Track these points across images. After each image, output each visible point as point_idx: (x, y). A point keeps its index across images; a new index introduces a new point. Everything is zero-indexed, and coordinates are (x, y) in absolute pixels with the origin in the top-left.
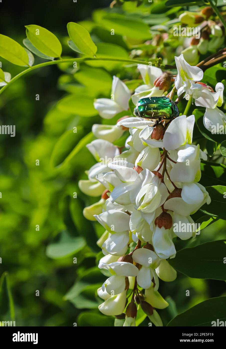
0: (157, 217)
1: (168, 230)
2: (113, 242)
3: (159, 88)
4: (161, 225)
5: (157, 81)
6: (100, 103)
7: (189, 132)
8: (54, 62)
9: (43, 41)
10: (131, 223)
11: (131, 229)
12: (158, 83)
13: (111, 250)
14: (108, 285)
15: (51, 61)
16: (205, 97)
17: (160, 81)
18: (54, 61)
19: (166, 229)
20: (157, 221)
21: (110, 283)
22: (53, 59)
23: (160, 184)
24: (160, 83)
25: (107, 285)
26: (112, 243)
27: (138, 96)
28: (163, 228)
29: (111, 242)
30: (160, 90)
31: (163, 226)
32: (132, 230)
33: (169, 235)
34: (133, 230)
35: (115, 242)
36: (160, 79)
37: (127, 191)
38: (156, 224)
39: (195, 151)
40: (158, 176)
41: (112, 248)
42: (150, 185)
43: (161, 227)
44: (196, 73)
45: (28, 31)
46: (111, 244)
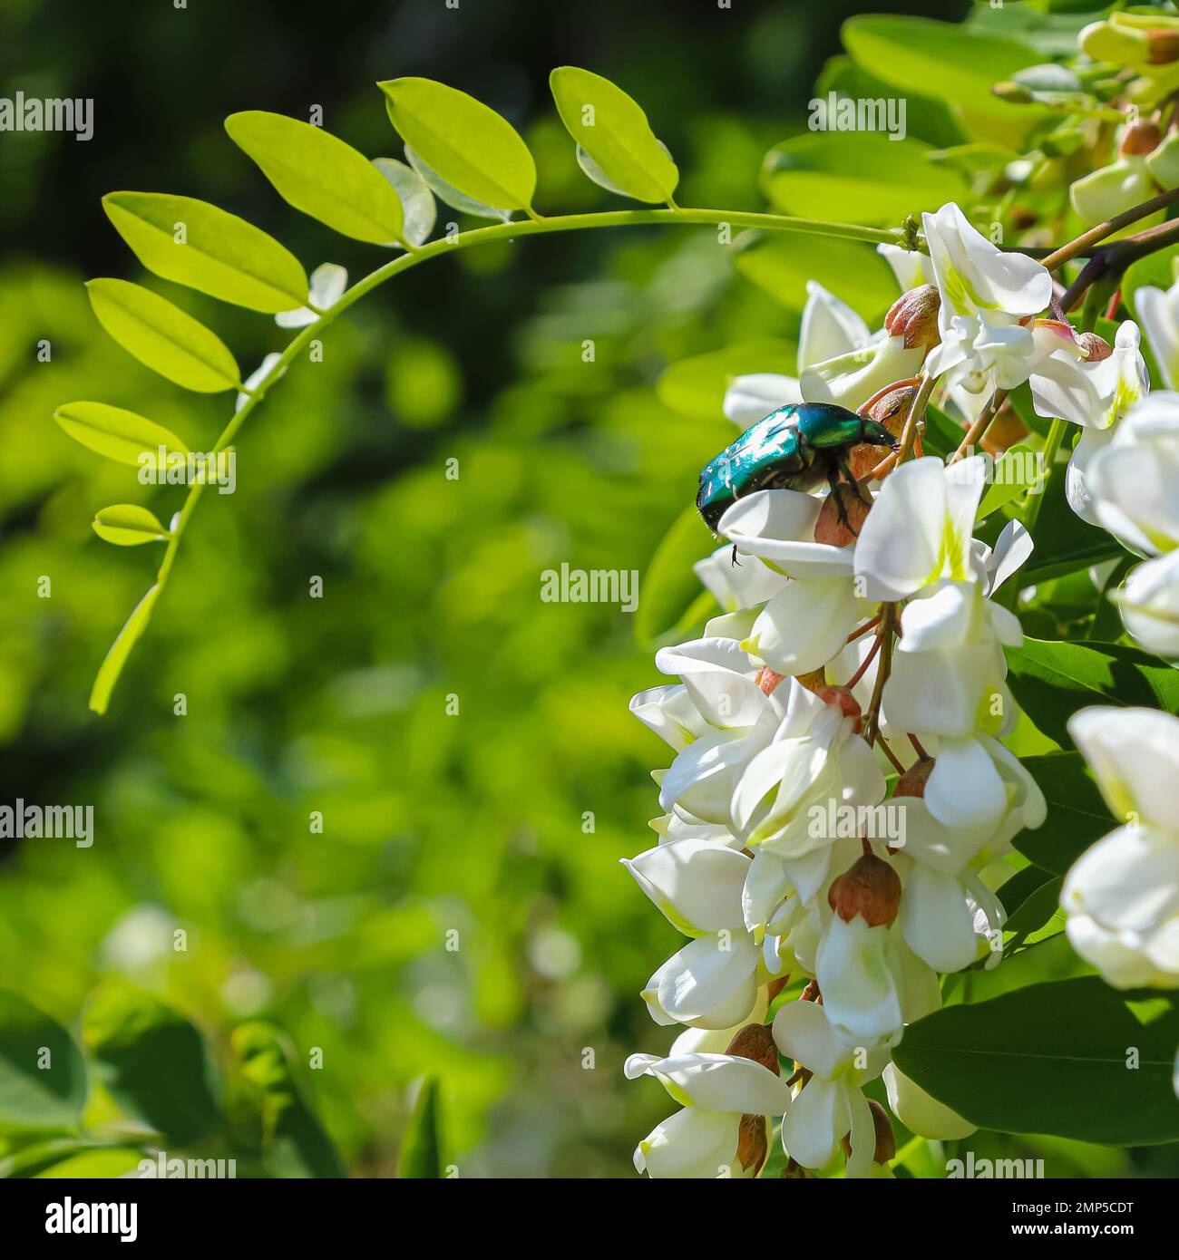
0: (840, 877)
1: (880, 930)
2: (688, 973)
3: (902, 338)
4: (847, 910)
5: (895, 313)
6: (747, 392)
7: (955, 530)
8: (511, 227)
9: (453, 142)
10: (748, 896)
11: (746, 919)
12: (900, 320)
13: (677, 1003)
14: (654, 1148)
15: (500, 222)
16: (1066, 379)
17: (909, 313)
18: (508, 224)
19: (871, 924)
20: (837, 894)
21: (665, 1141)
22: (505, 215)
23: (850, 740)
24: (906, 322)
25: (652, 1146)
26: (682, 976)
27: (822, 374)
28: (859, 921)
29: (682, 973)
30: (905, 348)
31: (857, 910)
32: (750, 926)
33: (886, 952)
34: (754, 927)
35: (694, 975)
36: (907, 305)
37: (721, 766)
38: (832, 904)
39: (961, 608)
40: (842, 705)
41: (680, 996)
42: (801, 743)
43: (851, 918)
44: (1018, 281)
45: (392, 104)
46: (679, 980)
